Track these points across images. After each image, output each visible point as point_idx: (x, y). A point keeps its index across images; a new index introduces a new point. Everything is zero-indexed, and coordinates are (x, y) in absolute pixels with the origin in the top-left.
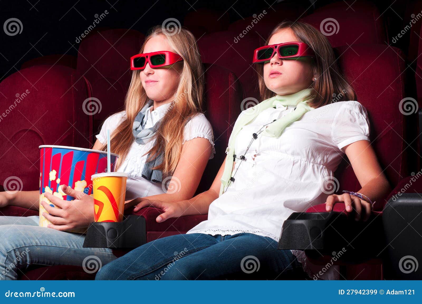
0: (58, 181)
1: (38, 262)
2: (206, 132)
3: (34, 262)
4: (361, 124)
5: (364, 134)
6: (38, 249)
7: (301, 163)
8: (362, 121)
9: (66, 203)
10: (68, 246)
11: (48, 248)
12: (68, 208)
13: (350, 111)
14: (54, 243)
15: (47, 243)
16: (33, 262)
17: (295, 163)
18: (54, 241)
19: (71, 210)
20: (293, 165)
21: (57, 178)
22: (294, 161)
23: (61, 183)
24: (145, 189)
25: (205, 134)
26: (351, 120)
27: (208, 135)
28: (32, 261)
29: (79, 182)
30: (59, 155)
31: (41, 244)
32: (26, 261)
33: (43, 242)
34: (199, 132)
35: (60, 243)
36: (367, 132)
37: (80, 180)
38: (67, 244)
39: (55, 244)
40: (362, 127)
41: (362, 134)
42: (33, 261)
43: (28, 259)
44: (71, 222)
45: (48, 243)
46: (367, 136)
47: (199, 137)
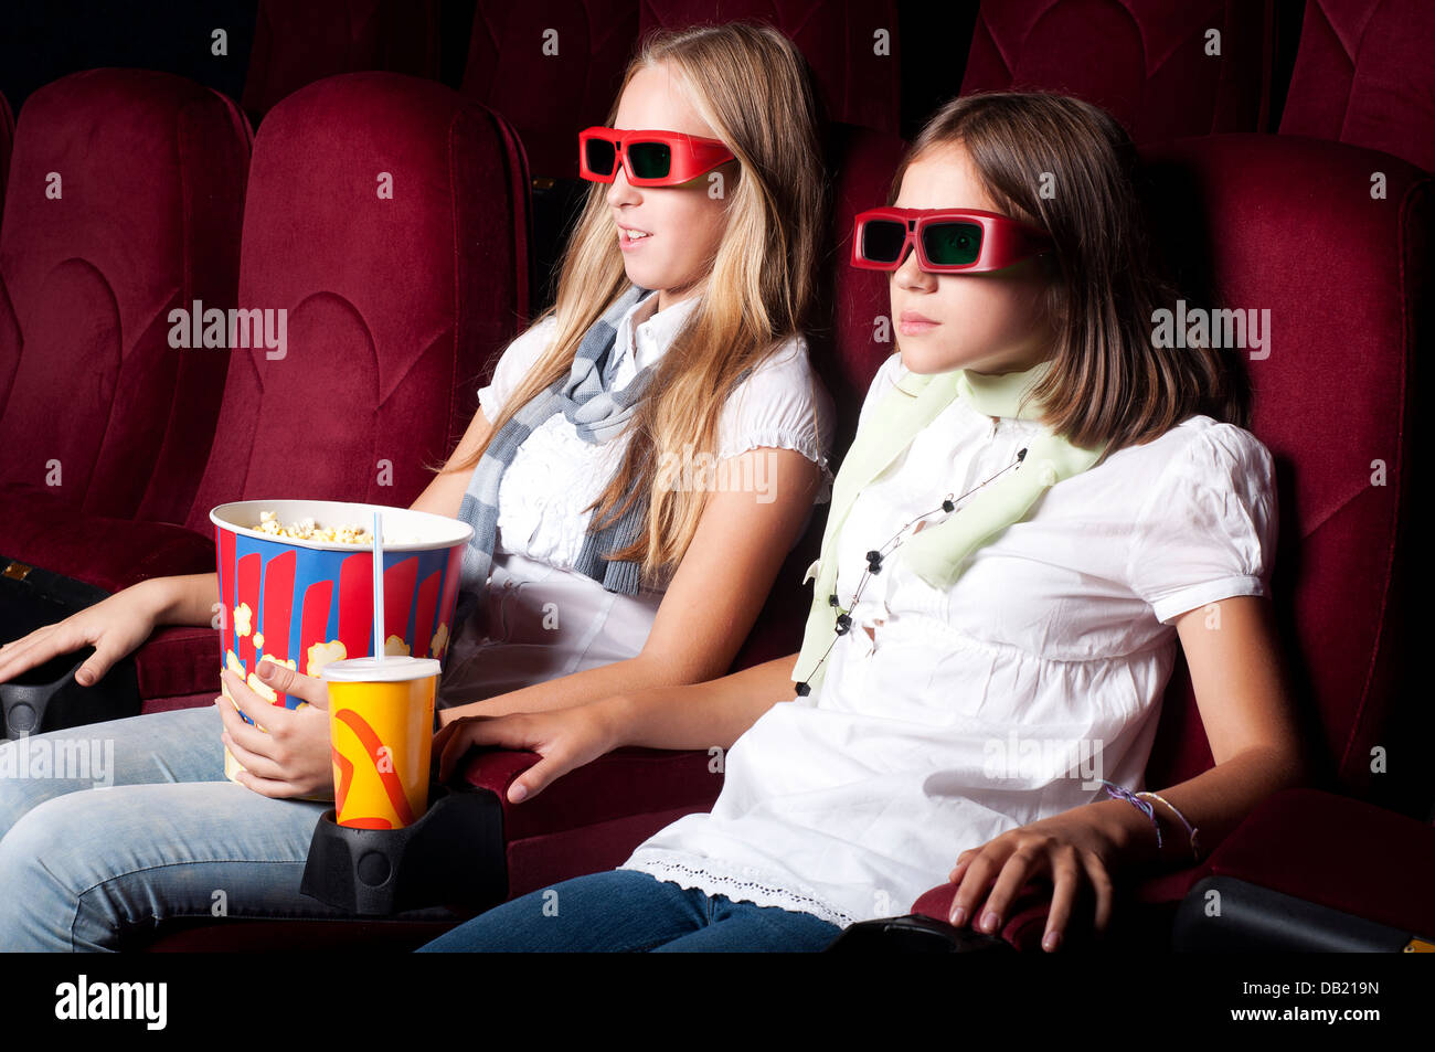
0: (259, 640)
1: (191, 910)
2: (793, 425)
3: (176, 910)
4: (1235, 534)
5: (1244, 569)
6: (187, 873)
7: (1022, 667)
8: (1238, 525)
9: (281, 718)
10: (290, 855)
11: (219, 869)
12: (284, 736)
13: (1196, 488)
14: (239, 853)
15: (214, 853)
16: (173, 912)
17: (999, 668)
18: (238, 844)
19: (294, 742)
20: (992, 673)
21: (253, 632)
22: (995, 661)
23: (266, 650)
24: (596, 609)
25: (786, 432)
26: (1196, 521)
27: (800, 432)
28: (167, 910)
29: (318, 646)
30: (256, 557)
31: (194, 857)
32: (149, 910)
33: (201, 850)
34: (767, 426)
35: (261, 847)
36: (1256, 561)
37: (323, 641)
38: (288, 850)
39: (243, 852)
40: (1238, 543)
41: (1236, 571)
42: (173, 908)
43: (154, 906)
44: (299, 779)
45: (220, 850)
46: (1255, 574)
47: (764, 445)
